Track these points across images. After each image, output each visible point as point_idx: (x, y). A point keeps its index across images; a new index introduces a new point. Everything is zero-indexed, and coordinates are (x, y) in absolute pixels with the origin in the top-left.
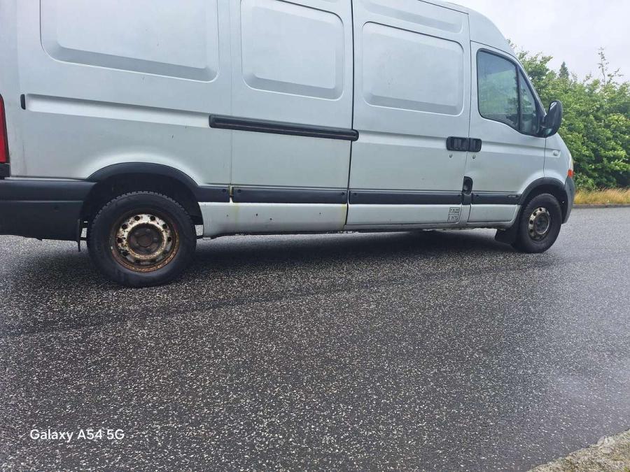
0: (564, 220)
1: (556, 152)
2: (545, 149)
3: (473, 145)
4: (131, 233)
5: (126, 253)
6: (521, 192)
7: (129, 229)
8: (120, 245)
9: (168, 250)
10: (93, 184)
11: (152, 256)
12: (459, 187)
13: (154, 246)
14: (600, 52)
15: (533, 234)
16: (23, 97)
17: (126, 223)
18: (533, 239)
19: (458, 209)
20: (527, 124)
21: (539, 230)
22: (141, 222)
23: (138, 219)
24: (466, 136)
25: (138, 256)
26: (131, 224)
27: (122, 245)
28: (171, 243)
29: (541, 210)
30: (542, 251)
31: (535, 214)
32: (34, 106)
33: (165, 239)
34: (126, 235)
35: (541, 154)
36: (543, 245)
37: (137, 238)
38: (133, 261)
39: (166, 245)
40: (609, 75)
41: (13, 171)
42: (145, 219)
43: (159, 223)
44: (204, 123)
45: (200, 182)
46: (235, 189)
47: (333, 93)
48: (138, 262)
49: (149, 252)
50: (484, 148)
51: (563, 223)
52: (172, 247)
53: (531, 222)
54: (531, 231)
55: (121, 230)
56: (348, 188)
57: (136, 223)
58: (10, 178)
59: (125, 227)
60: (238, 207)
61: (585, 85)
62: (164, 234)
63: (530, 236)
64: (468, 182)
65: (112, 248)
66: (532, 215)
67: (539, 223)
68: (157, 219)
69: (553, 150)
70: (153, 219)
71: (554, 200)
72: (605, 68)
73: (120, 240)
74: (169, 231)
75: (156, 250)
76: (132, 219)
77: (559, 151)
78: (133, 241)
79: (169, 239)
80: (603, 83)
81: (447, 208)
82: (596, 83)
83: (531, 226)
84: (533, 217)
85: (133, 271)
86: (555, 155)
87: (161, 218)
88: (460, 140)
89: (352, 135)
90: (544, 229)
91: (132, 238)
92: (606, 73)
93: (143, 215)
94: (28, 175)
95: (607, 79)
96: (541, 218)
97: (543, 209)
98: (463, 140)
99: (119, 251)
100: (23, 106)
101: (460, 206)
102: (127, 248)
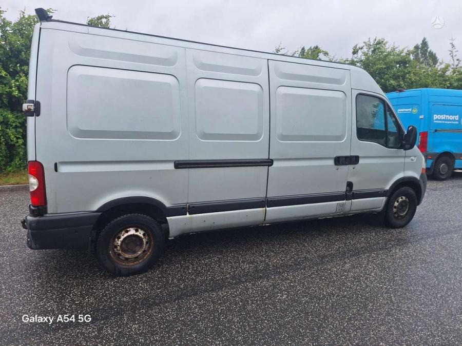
0: (419, 203)
1: (413, 158)
2: (405, 157)
3: (353, 160)
4: (122, 242)
5: (119, 255)
6: (388, 187)
7: (121, 239)
8: (115, 249)
9: (146, 249)
10: (100, 214)
11: (136, 255)
12: (343, 189)
13: (137, 248)
14: (451, 42)
15: (396, 215)
16: (56, 164)
17: (119, 235)
18: (396, 218)
19: (343, 204)
20: (392, 139)
21: (400, 212)
22: (129, 233)
23: (127, 232)
24: (348, 154)
25: (127, 256)
26: (123, 235)
27: (117, 250)
28: (148, 245)
29: (402, 198)
30: (403, 226)
31: (398, 202)
32: (63, 169)
33: (145, 243)
34: (119, 243)
35: (402, 160)
36: (404, 222)
37: (127, 244)
38: (123, 259)
39: (145, 246)
40: (458, 60)
41: (49, 211)
42: (132, 232)
43: (140, 233)
44: (171, 166)
45: (168, 204)
46: (190, 206)
47: (256, 137)
48: (127, 259)
49: (135, 252)
50: (361, 161)
51: (418, 205)
52: (149, 248)
53: (395, 207)
54: (395, 213)
55: (116, 240)
56: (266, 197)
57: (126, 235)
58: (47, 215)
59: (119, 238)
60: (192, 217)
61: (439, 69)
62: (144, 240)
63: (395, 217)
64: (350, 185)
65: (110, 252)
66: (396, 202)
67: (400, 208)
68: (140, 230)
69: (411, 156)
70: (137, 231)
71: (411, 191)
72: (454, 54)
73: (116, 247)
74: (147, 237)
75: (138, 251)
76: (123, 232)
77: (415, 157)
78: (124, 246)
79: (147, 243)
80: (453, 67)
81: (335, 204)
82: (447, 66)
83: (395, 210)
84: (396, 204)
85: (124, 265)
86: (412, 160)
87: (142, 229)
88: (344, 158)
89: (269, 163)
90: (404, 211)
91: (123, 244)
92: (455, 58)
93: (131, 229)
94: (59, 212)
95: (456, 62)
96: (402, 205)
97: (404, 198)
98: (346, 157)
99: (115, 253)
100: (56, 170)
101: (344, 201)
102: (120, 252)
